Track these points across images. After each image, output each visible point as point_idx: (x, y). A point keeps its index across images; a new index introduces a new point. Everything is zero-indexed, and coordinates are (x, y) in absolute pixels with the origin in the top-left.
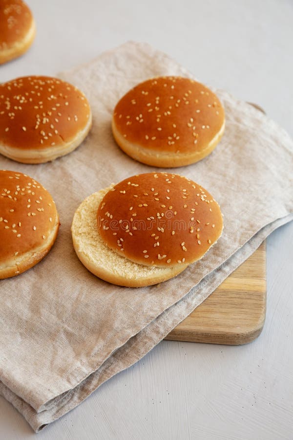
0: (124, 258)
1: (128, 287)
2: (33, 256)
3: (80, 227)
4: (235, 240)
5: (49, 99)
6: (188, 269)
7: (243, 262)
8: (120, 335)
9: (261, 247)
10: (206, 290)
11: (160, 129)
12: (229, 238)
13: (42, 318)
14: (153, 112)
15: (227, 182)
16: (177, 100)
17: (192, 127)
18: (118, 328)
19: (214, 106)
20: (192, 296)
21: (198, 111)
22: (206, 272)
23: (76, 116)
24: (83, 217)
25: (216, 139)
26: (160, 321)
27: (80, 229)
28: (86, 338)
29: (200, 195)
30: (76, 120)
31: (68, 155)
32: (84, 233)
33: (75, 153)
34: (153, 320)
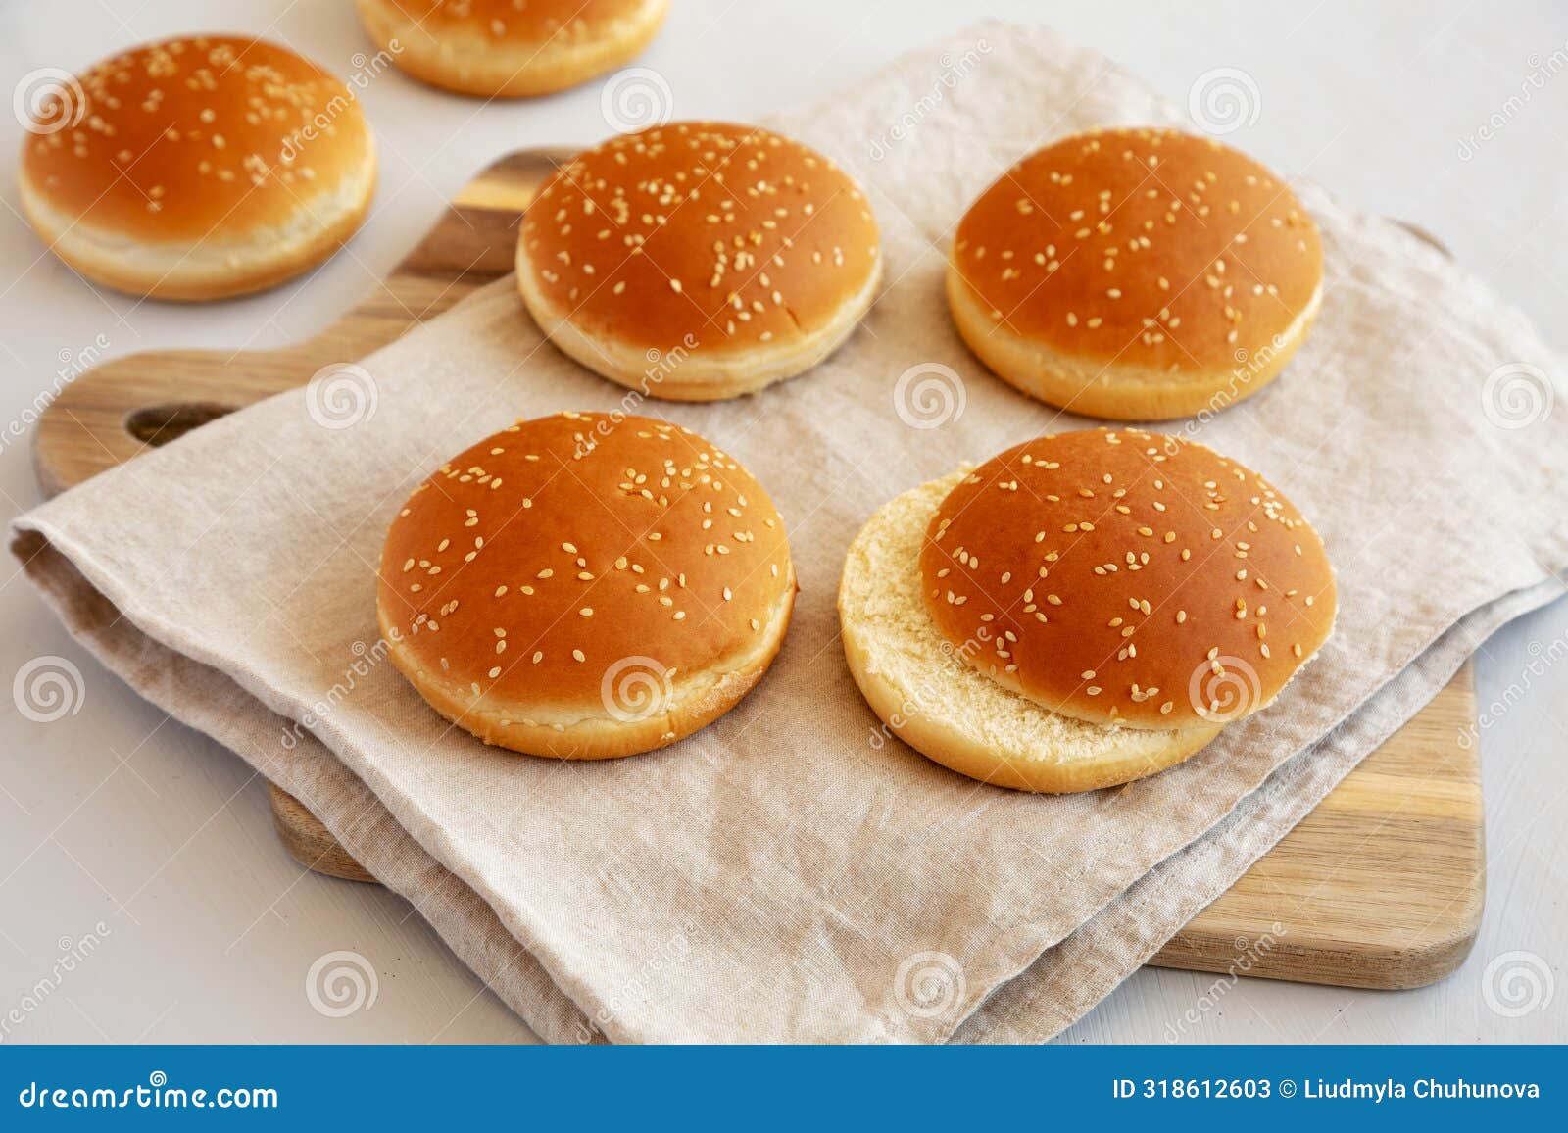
0: (1016, 696)
1: (1028, 793)
2: (719, 686)
3: (866, 598)
4: (1373, 653)
5: (752, 192)
6: (1221, 740)
7: (1401, 723)
8: (1010, 939)
9: (1459, 679)
10: (1283, 809)
11: (1115, 293)
12: (1354, 647)
13: (755, 880)
14: (1089, 237)
15: (1336, 470)
16: (1172, 200)
17: (1222, 289)
18: (1003, 917)
19: (1289, 223)
20: (1238, 827)
21: (1240, 238)
22: (1282, 752)
23: (837, 250)
24: (874, 565)
25: (1295, 329)
26: (1136, 902)
27: (869, 603)
28: (897, 948)
29: (1261, 501)
30: (839, 260)
31: (806, 375)
32: (881, 616)
33: (829, 370)
34: (1116, 895)
